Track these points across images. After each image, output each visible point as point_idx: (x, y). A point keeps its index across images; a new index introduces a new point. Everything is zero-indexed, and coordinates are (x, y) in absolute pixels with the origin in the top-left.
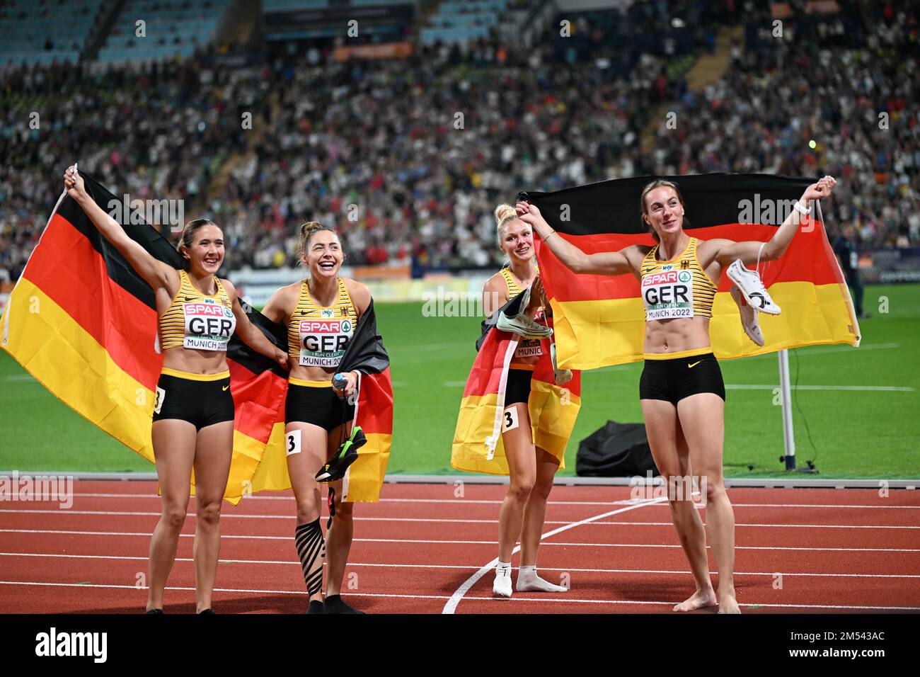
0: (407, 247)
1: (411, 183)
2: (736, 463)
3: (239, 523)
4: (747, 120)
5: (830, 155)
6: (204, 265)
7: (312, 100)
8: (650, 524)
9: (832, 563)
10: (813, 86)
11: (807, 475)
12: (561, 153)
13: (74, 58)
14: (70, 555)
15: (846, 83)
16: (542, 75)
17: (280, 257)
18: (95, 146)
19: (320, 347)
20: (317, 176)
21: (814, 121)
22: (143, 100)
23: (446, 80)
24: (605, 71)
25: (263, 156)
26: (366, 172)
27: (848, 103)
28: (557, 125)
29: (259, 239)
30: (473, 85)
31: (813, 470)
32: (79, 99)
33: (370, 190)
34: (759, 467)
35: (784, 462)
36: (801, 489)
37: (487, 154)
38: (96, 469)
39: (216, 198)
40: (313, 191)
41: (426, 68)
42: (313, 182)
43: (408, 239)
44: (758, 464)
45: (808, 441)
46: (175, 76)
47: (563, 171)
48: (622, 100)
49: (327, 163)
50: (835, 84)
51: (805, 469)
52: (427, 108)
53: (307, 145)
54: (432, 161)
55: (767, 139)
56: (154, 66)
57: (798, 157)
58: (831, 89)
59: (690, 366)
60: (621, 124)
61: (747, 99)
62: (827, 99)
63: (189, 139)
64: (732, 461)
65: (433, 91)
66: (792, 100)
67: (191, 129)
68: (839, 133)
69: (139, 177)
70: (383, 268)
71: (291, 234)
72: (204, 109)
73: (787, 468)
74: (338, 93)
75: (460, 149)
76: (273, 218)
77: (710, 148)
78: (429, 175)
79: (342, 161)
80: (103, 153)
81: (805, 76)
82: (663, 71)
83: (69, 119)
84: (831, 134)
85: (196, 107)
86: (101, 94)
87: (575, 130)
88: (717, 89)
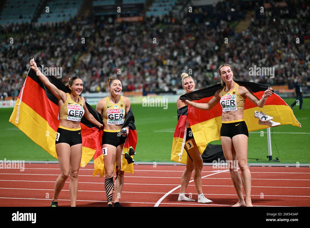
0: (142, 85)
1: (143, 64)
2: (252, 158)
3: (85, 178)
4: (256, 42)
5: (284, 54)
6: (76, 92)
7: (109, 36)
8: (223, 179)
9: (285, 192)
10: (278, 31)
11: (276, 162)
12: (193, 54)
13: (29, 21)
14: (28, 189)
15: (289, 30)
16: (187, 27)
17: (98, 89)
18: (36, 51)
19: (114, 118)
20: (111, 61)
21: (279, 43)
22: (53, 36)
23: (155, 29)
24: (208, 26)
25: (93, 54)
26: (128, 60)
27: (290, 37)
28: (192, 44)
29: (91, 82)
30: (164, 31)
31: (278, 161)
32: (31, 35)
33: (129, 66)
34: (260, 159)
35: (268, 158)
36: (274, 167)
37: (169, 53)
38: (37, 160)
39: (77, 69)
40: (110, 66)
41: (148, 25)
42: (110, 63)
43: (142, 82)
44: (259, 158)
45: (276, 151)
46: (63, 28)
47: (194, 60)
48: (214, 36)
49: (114, 57)
50: (286, 31)
51: (275, 160)
52: (148, 38)
53: (108, 51)
54: (150, 56)
55: (263, 49)
56: (56, 24)
57: (273, 55)
58: (284, 32)
59: (236, 125)
60: (214, 44)
61: (256, 35)
62: (283, 35)
63: (68, 48)
64: (251, 158)
65: (150, 33)
66: (271, 36)
67: (69, 45)
68: (287, 47)
69: (51, 62)
70: (133, 92)
71: (102, 81)
72: (73, 39)
73: (269, 160)
74: (118, 33)
75: (159, 52)
76: (96, 75)
77: (244, 52)
78: (149, 61)
79: (119, 56)
80: (39, 54)
81: (276, 28)
82: (228, 26)
83: (28, 42)
84: (284, 47)
85: (70, 38)
86: (38, 33)
87: (198, 46)
88: (246, 32)
